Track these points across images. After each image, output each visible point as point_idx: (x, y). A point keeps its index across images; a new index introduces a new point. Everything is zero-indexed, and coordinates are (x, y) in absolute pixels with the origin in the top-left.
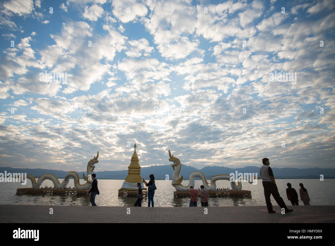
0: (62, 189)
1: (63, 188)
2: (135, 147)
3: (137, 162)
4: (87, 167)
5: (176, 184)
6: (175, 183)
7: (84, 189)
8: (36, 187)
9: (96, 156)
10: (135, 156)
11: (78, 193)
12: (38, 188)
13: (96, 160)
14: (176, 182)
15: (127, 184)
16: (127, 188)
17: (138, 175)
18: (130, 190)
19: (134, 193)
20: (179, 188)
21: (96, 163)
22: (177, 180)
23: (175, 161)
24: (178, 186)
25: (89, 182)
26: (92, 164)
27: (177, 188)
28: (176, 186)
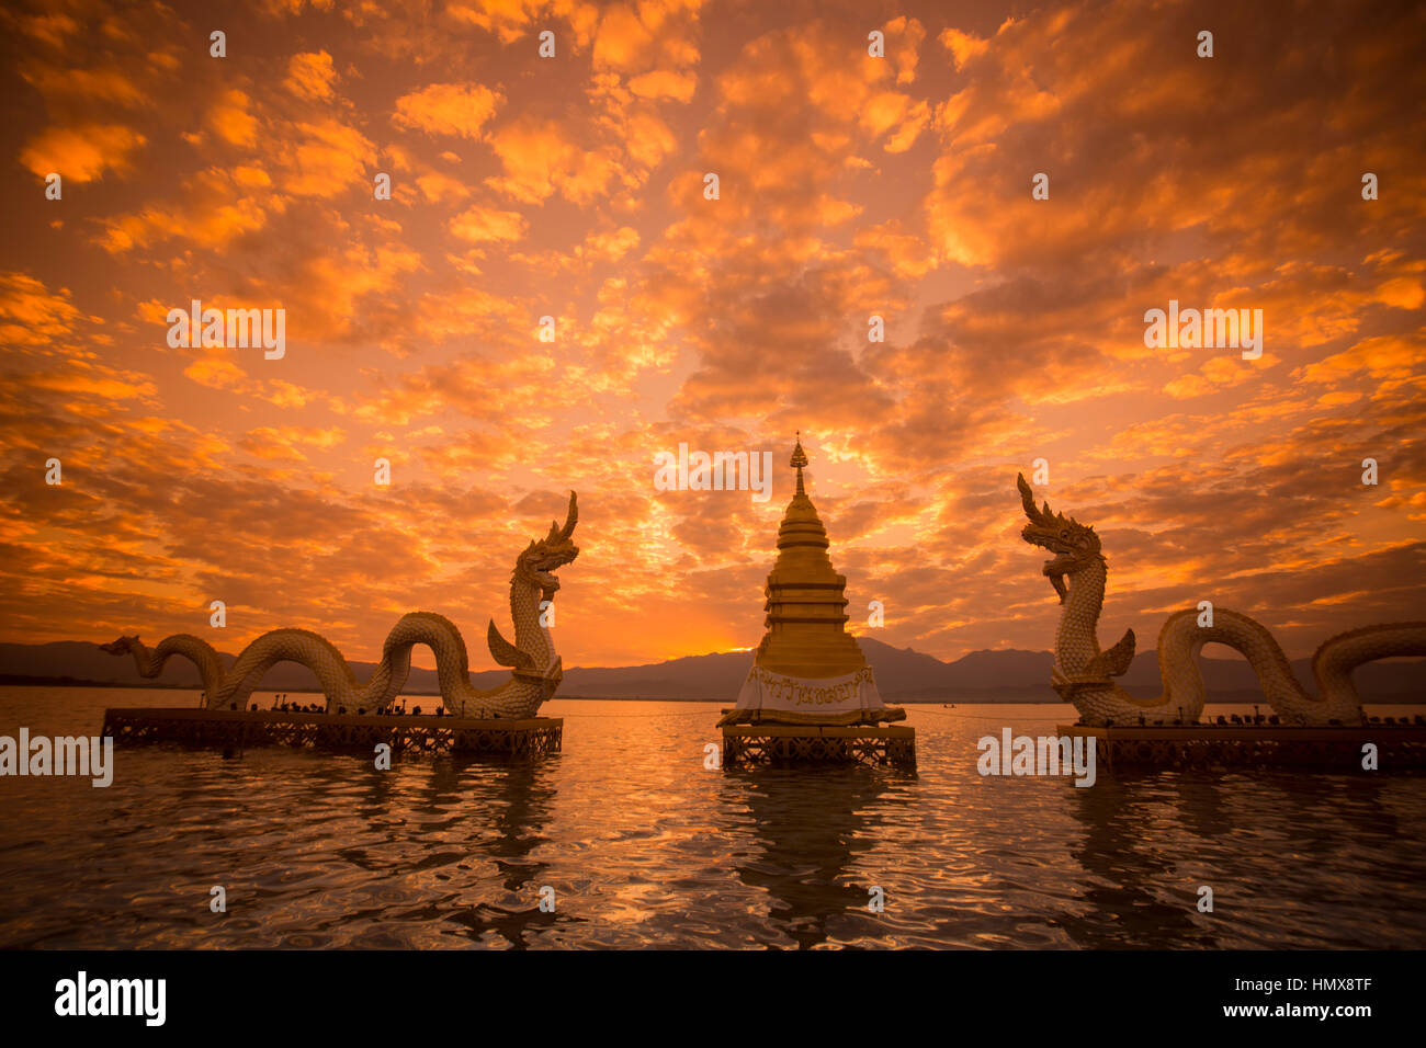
0: (367, 715)
1: (374, 713)
2: (799, 466)
3: (820, 549)
4: (513, 589)
5: (1088, 684)
6: (1081, 677)
7: (496, 716)
8: (223, 703)
9: (562, 522)
10: (802, 515)
11: (460, 740)
12: (234, 706)
13: (559, 544)
14: (1088, 670)
15: (774, 684)
16: (771, 711)
17: (833, 625)
18: (794, 720)
19: (826, 742)
20: (1110, 707)
21: (565, 563)
22: (1091, 657)
23: (1065, 544)
24: (1100, 699)
25: (529, 673)
26: (540, 570)
27: (1096, 708)
28: (1084, 696)
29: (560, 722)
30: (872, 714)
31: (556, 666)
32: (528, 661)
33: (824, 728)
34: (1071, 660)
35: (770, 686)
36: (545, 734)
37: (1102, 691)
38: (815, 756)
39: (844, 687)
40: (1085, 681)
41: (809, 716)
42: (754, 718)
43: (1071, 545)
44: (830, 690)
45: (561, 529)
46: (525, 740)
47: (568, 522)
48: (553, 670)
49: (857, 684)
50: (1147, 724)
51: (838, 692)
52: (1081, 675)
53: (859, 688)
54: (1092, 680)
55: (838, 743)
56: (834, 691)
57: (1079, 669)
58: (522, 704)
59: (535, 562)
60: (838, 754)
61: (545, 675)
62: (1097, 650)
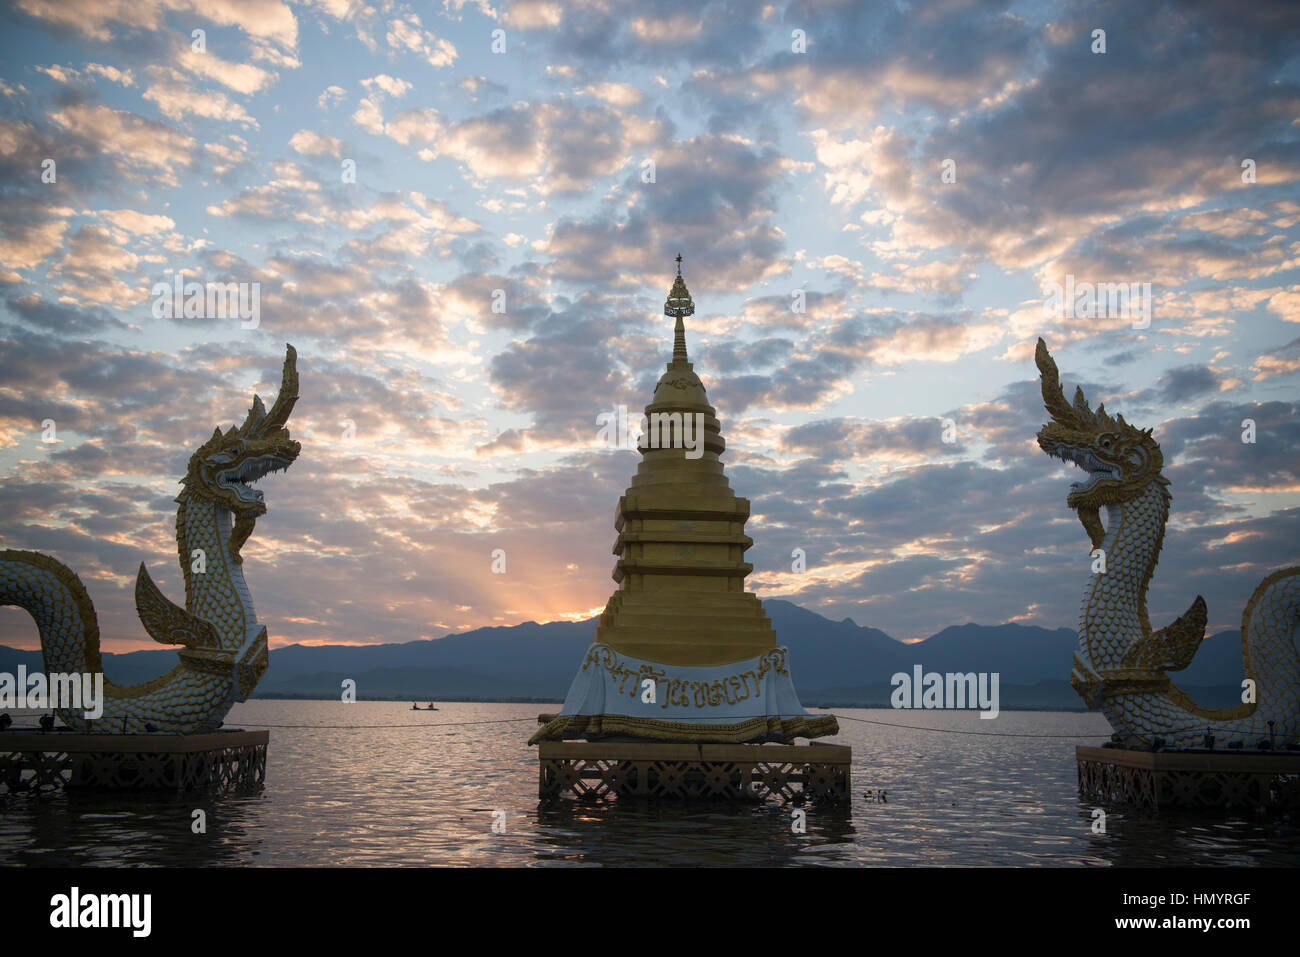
2: (679, 316)
5: (1127, 683)
6: (1115, 670)
7: (150, 728)
10: (679, 398)
11: (84, 772)
13: (266, 435)
14: (1129, 659)
15: (627, 673)
16: (621, 719)
17: (725, 580)
18: (656, 733)
19: (709, 770)
20: (1160, 719)
21: (275, 468)
22: (1135, 640)
23: (1105, 456)
24: (1146, 706)
25: (209, 656)
26: (229, 480)
27: (1139, 721)
28: (1120, 700)
29: (264, 737)
30: (783, 723)
31: (256, 643)
32: (208, 634)
33: (706, 747)
34: (1104, 643)
35: (619, 677)
36: (236, 758)
37: (1151, 693)
38: (692, 791)
39: (740, 681)
40: (1123, 677)
41: (681, 727)
42: (592, 729)
43: (1114, 459)
44: (717, 686)
45: (268, 408)
46: (199, 770)
47: (281, 398)
48: (252, 650)
49: (761, 676)
50: (1218, 746)
51: (730, 689)
52: (1118, 667)
53: (763, 683)
54: (1133, 676)
55: (727, 770)
56: (724, 688)
57: (1115, 658)
58: (197, 708)
59: (220, 466)
60: (726, 788)
61: (237, 659)
62: (1146, 628)
